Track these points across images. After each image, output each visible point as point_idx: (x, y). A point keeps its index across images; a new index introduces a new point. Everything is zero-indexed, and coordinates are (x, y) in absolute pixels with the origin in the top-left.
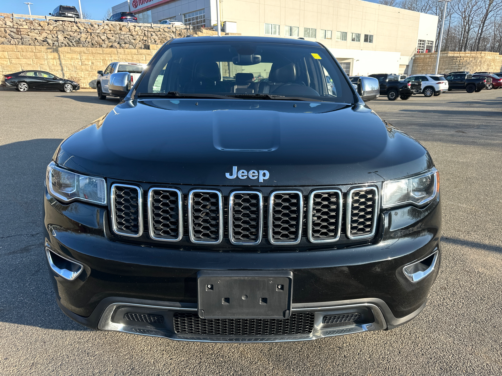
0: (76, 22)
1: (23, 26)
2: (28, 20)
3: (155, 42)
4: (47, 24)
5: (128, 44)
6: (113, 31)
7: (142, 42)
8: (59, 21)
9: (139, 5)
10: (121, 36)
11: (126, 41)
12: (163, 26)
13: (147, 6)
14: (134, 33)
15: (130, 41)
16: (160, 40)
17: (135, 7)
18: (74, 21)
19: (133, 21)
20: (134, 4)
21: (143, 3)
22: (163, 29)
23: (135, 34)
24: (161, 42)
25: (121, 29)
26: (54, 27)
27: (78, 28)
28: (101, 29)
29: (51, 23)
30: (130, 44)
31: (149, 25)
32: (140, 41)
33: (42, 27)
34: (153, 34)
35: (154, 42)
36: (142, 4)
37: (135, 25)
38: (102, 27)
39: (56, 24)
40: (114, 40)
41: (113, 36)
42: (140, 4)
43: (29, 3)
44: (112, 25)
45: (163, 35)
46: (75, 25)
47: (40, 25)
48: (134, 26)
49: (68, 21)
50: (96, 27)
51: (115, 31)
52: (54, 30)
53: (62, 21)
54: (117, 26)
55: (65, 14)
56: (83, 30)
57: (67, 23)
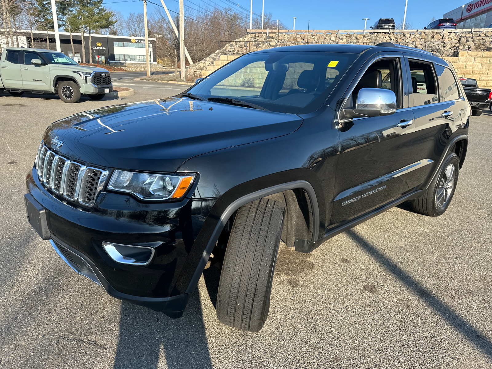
0: (390, 33)
1: (342, 40)
2: (348, 34)
3: (469, 48)
4: (363, 37)
5: (435, 51)
6: (424, 39)
7: (453, 49)
8: (374, 33)
9: (474, 9)
10: (431, 44)
11: (434, 48)
12: (486, 31)
13: (483, 9)
14: (446, 40)
15: (439, 48)
16: (476, 46)
17: (468, 11)
18: (388, 32)
19: (451, 27)
20: (468, 8)
21: (479, 6)
22: (485, 33)
23: (448, 41)
24: (476, 48)
25: (433, 37)
26: (368, 39)
27: (389, 39)
28: (412, 38)
29: (367, 36)
30: (437, 52)
31: (469, 30)
32: (450, 48)
33: (358, 40)
34: (470, 39)
35: (467, 48)
36: (477, 8)
37: (451, 31)
38: (414, 36)
39: (371, 36)
40: (422, 48)
41: (421, 45)
42: (476, 7)
43: (367, 19)
44: (425, 33)
45: (481, 41)
46: (387, 37)
47: (357, 38)
48: (449, 33)
49: (382, 33)
50: (407, 37)
51: (426, 39)
52: (367, 41)
53: (377, 33)
54: (430, 33)
55: (382, 26)
56: (394, 40)
57: (380, 35)
